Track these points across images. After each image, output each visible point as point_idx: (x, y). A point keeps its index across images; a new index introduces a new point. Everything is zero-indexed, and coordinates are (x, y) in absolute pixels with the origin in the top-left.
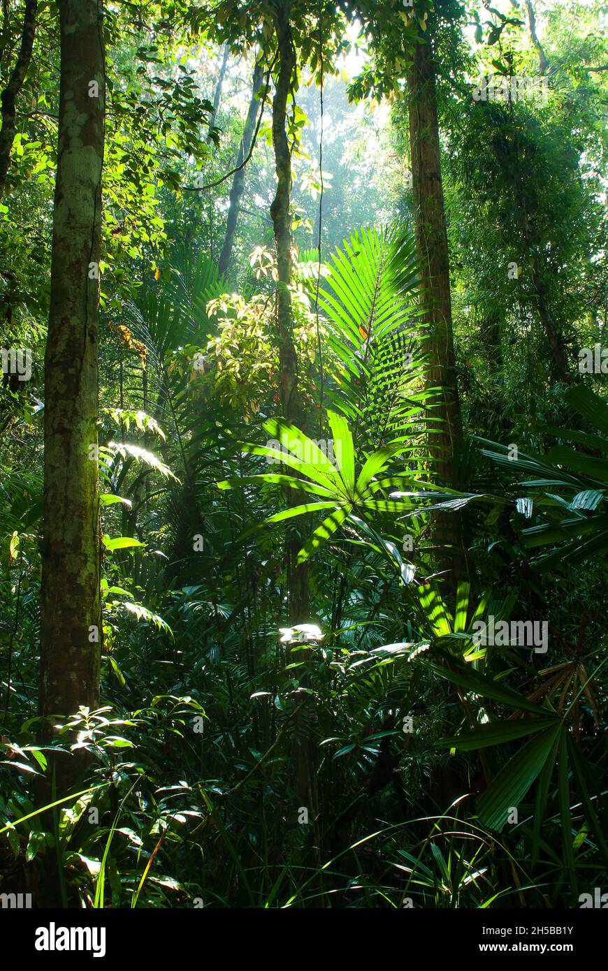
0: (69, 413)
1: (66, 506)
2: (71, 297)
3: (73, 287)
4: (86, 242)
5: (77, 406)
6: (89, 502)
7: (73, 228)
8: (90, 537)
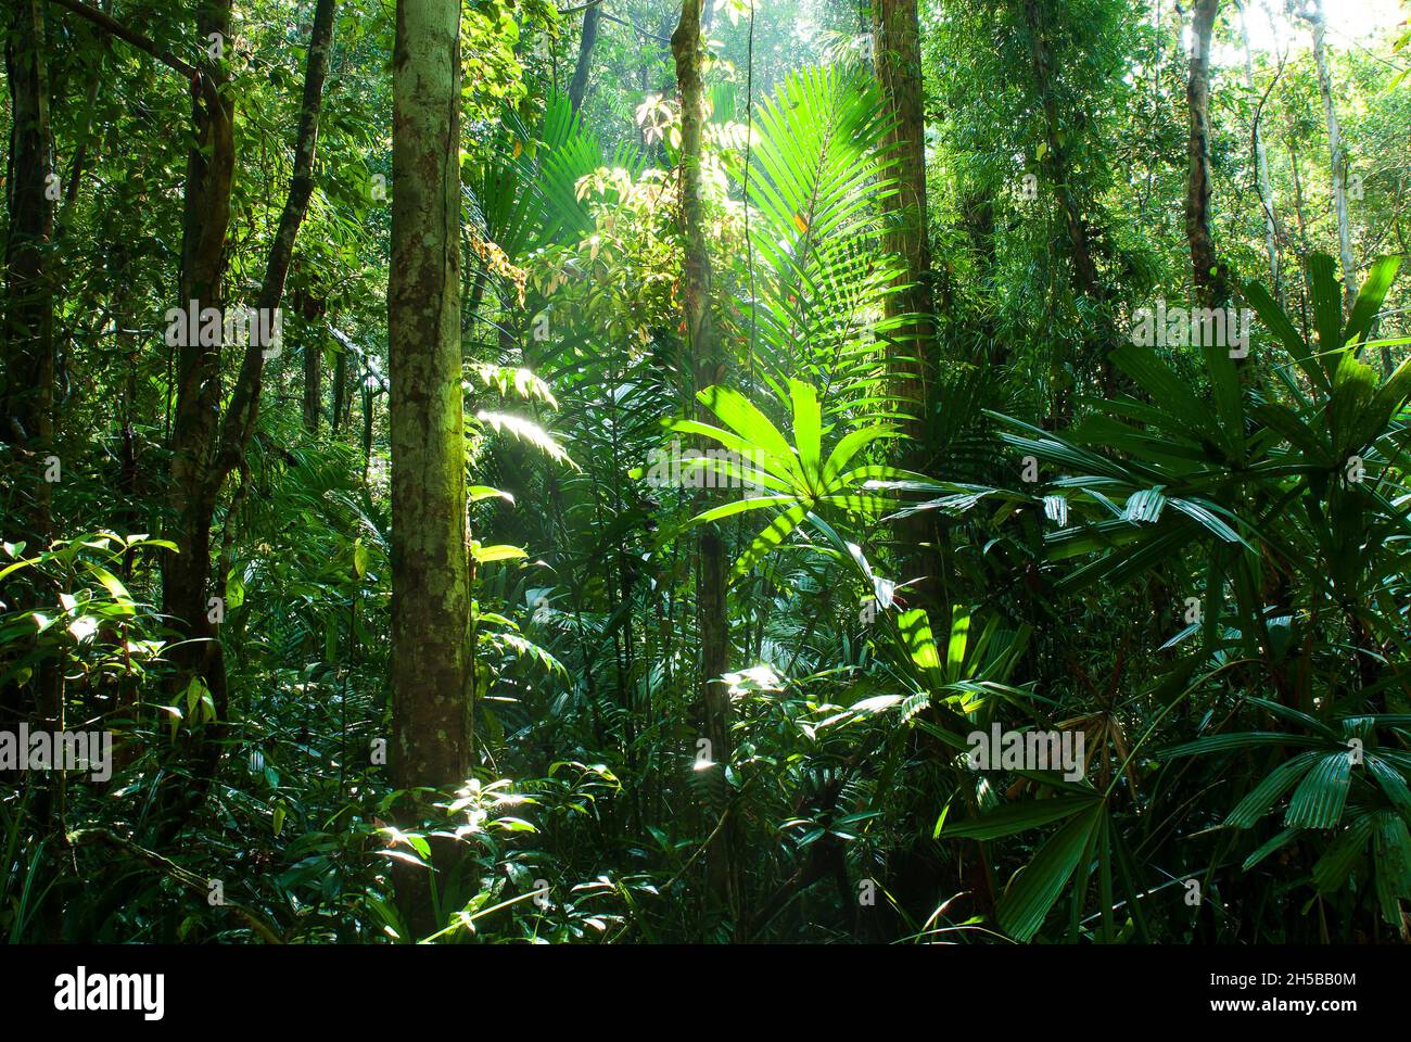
0: (426, 373)
1: (425, 504)
2: (424, 206)
3: (426, 191)
4: (442, 124)
5: (436, 362)
6: (456, 497)
7: (425, 104)
8: (457, 545)
